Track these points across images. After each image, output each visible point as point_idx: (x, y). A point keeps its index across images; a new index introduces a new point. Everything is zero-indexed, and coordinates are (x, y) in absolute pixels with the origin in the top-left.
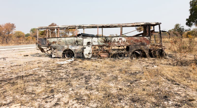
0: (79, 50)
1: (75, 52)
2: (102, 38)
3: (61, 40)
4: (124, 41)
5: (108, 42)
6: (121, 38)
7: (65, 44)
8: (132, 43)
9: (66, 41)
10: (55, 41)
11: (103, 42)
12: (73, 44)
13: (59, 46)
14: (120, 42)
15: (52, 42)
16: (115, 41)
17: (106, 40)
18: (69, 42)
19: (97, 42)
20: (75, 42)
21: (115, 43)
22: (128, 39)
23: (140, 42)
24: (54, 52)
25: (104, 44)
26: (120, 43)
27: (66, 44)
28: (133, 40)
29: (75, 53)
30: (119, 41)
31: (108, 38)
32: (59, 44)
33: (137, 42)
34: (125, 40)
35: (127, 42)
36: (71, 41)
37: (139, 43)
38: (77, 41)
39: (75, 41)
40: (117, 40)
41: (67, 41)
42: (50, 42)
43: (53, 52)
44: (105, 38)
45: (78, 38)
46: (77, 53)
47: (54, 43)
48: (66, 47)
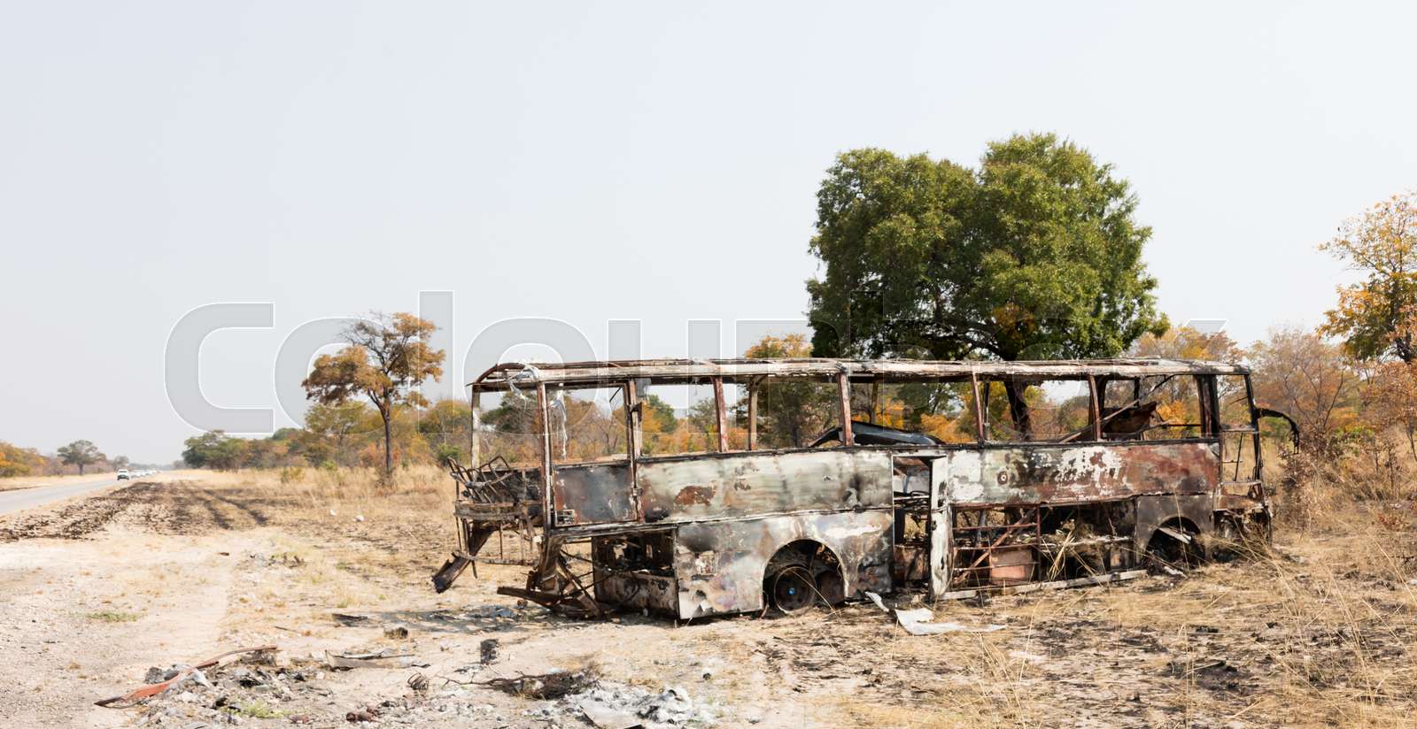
0: (870, 544)
1: (846, 561)
2: (1004, 452)
3: (748, 477)
4: (1112, 472)
5: (1042, 478)
6: (1100, 455)
7: (772, 506)
8: (1147, 479)
9: (784, 484)
10: (704, 485)
11: (1013, 477)
12: (834, 501)
13: (732, 520)
14: (1096, 477)
15: (676, 490)
16: (1074, 472)
17: (1031, 464)
18: (805, 490)
19: (978, 480)
20: (842, 490)
21: (1072, 482)
22: (1129, 460)
23: (1183, 477)
24: (696, 577)
25: (1014, 491)
26: (1094, 483)
27: (782, 502)
28: (1153, 461)
29: (849, 569)
30: (1089, 473)
31: (1043, 455)
32: (732, 511)
33: (1171, 473)
34: (1118, 467)
35: (1124, 479)
36: (816, 483)
37: (1178, 479)
38: (858, 482)
39: (846, 479)
40: (1080, 468)
41: (792, 480)
42: (656, 496)
43: (689, 572)
44: (1025, 456)
45: (864, 455)
46: (862, 568)
47: (689, 501)
48: (784, 529)
